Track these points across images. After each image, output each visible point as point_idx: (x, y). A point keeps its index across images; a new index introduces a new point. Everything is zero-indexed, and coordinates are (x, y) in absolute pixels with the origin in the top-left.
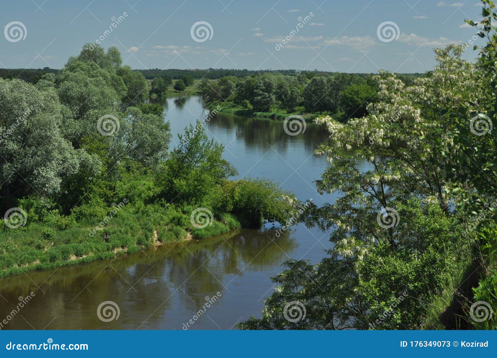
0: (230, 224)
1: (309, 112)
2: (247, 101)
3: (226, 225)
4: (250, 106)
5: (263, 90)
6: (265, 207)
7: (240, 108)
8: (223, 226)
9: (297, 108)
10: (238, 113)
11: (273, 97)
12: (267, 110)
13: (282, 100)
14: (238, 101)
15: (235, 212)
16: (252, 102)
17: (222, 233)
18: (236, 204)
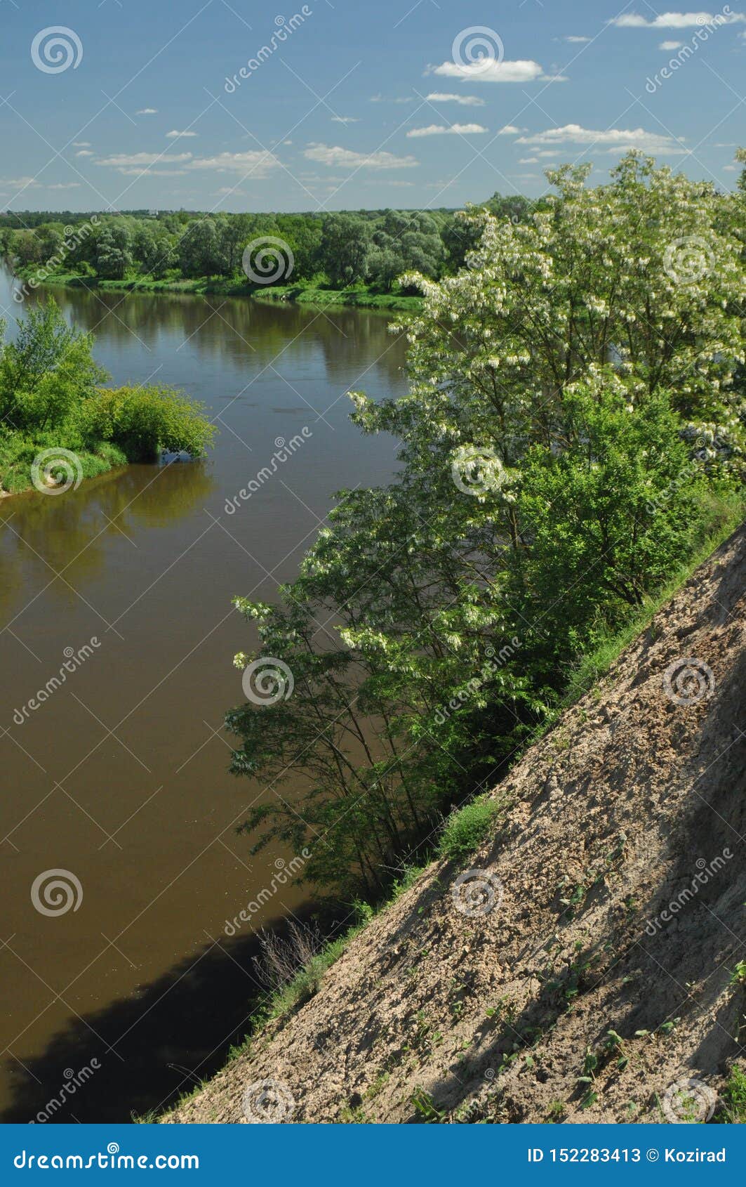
0: (111, 458)
1: (190, 277)
2: (87, 264)
3: (104, 459)
4: (92, 272)
5: (112, 245)
6: (164, 430)
7: (75, 275)
8: (101, 462)
9: (168, 272)
10: (74, 283)
11: (129, 255)
12: (119, 276)
13: (145, 260)
14: (71, 263)
15: (116, 440)
16: (94, 264)
17: (100, 473)
18: (116, 427)
